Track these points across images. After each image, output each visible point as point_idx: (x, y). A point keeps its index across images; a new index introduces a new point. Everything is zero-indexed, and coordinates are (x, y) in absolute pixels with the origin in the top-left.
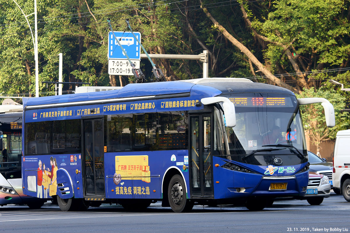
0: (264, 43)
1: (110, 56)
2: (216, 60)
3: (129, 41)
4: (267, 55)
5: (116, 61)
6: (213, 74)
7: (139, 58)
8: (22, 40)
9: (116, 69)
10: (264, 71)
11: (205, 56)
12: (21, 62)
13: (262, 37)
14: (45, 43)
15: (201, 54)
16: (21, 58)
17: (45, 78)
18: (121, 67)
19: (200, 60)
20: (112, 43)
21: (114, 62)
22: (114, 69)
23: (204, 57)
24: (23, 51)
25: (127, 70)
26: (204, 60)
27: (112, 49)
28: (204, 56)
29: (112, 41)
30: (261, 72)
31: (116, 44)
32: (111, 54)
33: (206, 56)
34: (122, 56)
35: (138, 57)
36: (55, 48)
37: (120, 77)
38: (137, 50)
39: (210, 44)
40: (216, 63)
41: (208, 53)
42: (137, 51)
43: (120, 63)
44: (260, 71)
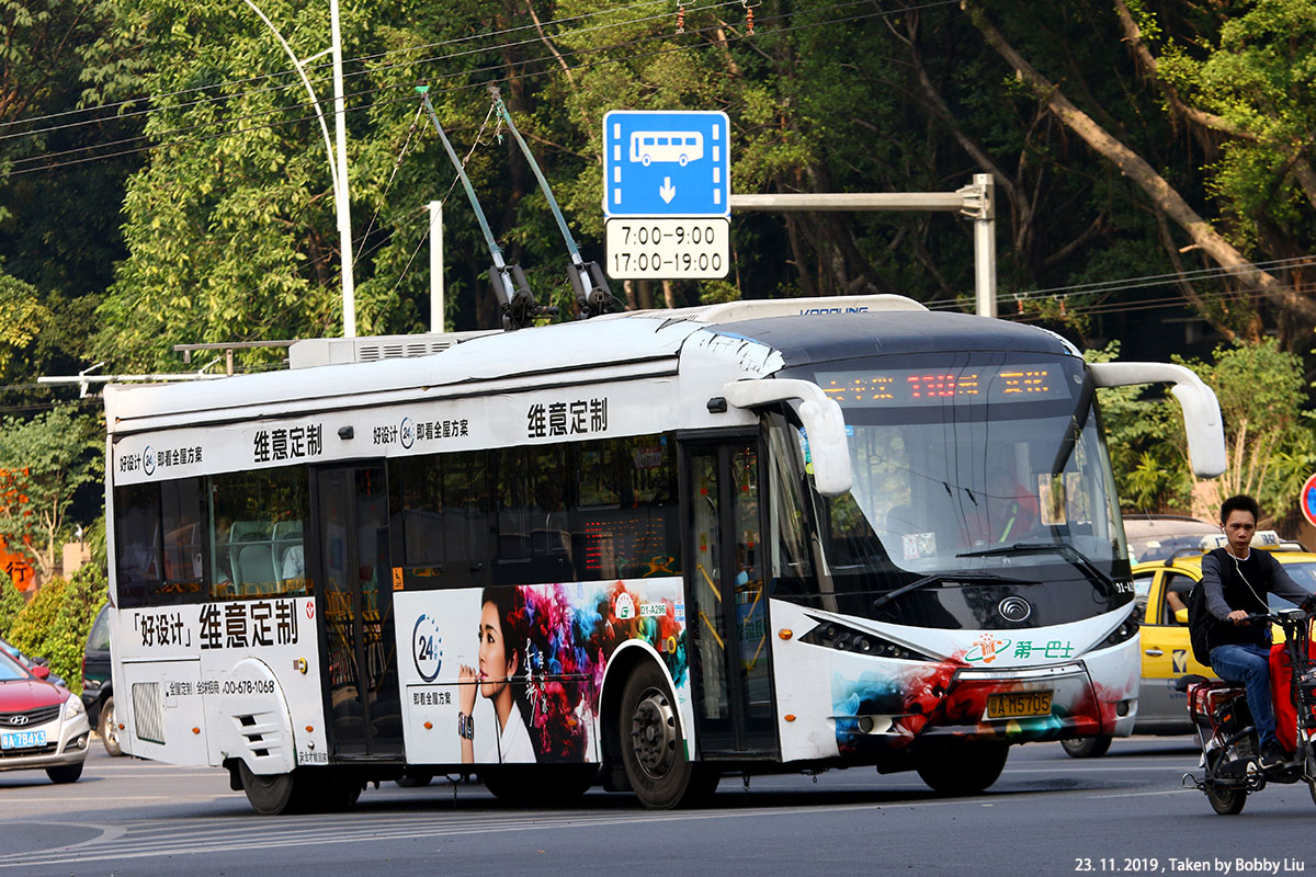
0: (1207, 136)
1: (613, 208)
2: (1030, 208)
3: (684, 148)
4: (1221, 184)
5: (635, 225)
6: (1021, 264)
7: (724, 212)
8: (289, 153)
9: (635, 256)
10: (1213, 246)
11: (982, 196)
12: (290, 238)
13: (1202, 116)
14: (377, 162)
15: (967, 187)
16: (289, 225)
17: (383, 297)
18: (656, 249)
19: (962, 211)
20: (617, 157)
21: (628, 228)
22: (628, 255)
23: (977, 198)
24: (295, 198)
25: (680, 257)
26: (976, 210)
27: (618, 179)
28: (976, 194)
29: (617, 149)
30: (1200, 252)
31: (633, 159)
32: (618, 200)
33: (986, 195)
34: (657, 206)
35: (722, 208)
36: (418, 181)
37: (666, 286)
38: (717, 179)
39: (1004, 148)
40: (1030, 220)
41: (991, 183)
42: (717, 186)
43: (650, 231)
44: (1196, 246)
